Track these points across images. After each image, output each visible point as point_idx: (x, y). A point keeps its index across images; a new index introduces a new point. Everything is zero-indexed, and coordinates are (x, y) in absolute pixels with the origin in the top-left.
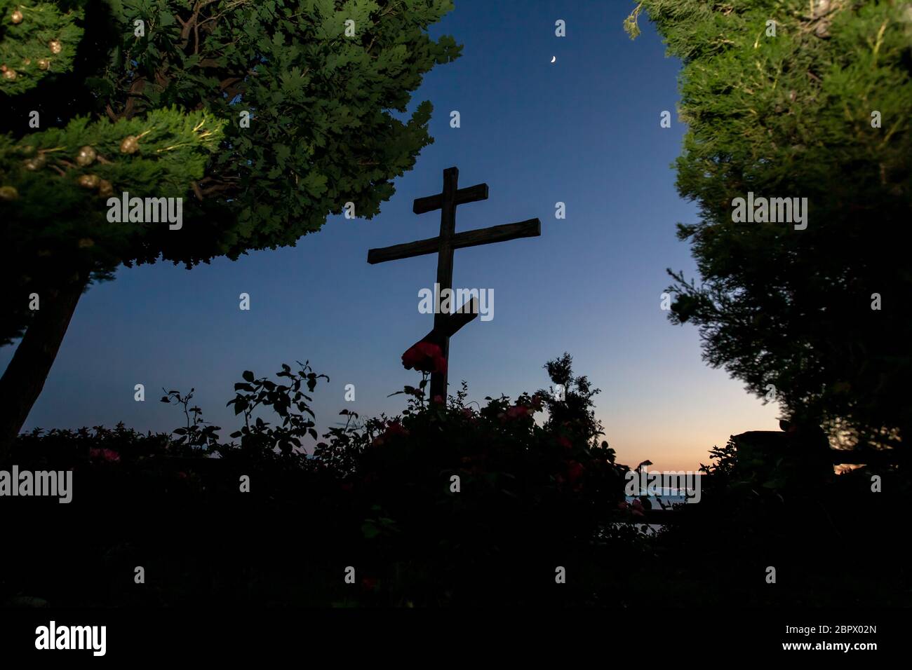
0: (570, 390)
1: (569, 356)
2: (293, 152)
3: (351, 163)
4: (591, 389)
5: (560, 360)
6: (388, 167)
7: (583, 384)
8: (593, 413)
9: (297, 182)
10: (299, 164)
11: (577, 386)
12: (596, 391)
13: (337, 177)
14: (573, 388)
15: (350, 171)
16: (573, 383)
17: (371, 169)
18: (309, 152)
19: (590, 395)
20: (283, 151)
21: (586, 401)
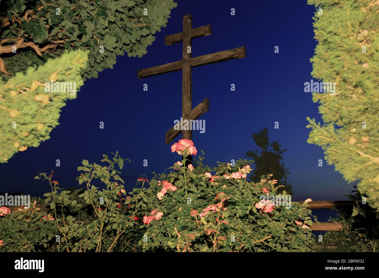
0: (268, 150)
1: (266, 128)
2: (96, 25)
3: (129, 25)
4: (281, 149)
5: (261, 131)
6: (151, 27)
7: (276, 146)
8: (283, 164)
9: (98, 43)
10: (99, 31)
11: (272, 148)
12: (285, 150)
13: (121, 35)
14: (270, 149)
15: (128, 30)
16: (270, 146)
17: (141, 28)
18: (105, 24)
19: (281, 153)
20: (90, 26)
21: (279, 157)
